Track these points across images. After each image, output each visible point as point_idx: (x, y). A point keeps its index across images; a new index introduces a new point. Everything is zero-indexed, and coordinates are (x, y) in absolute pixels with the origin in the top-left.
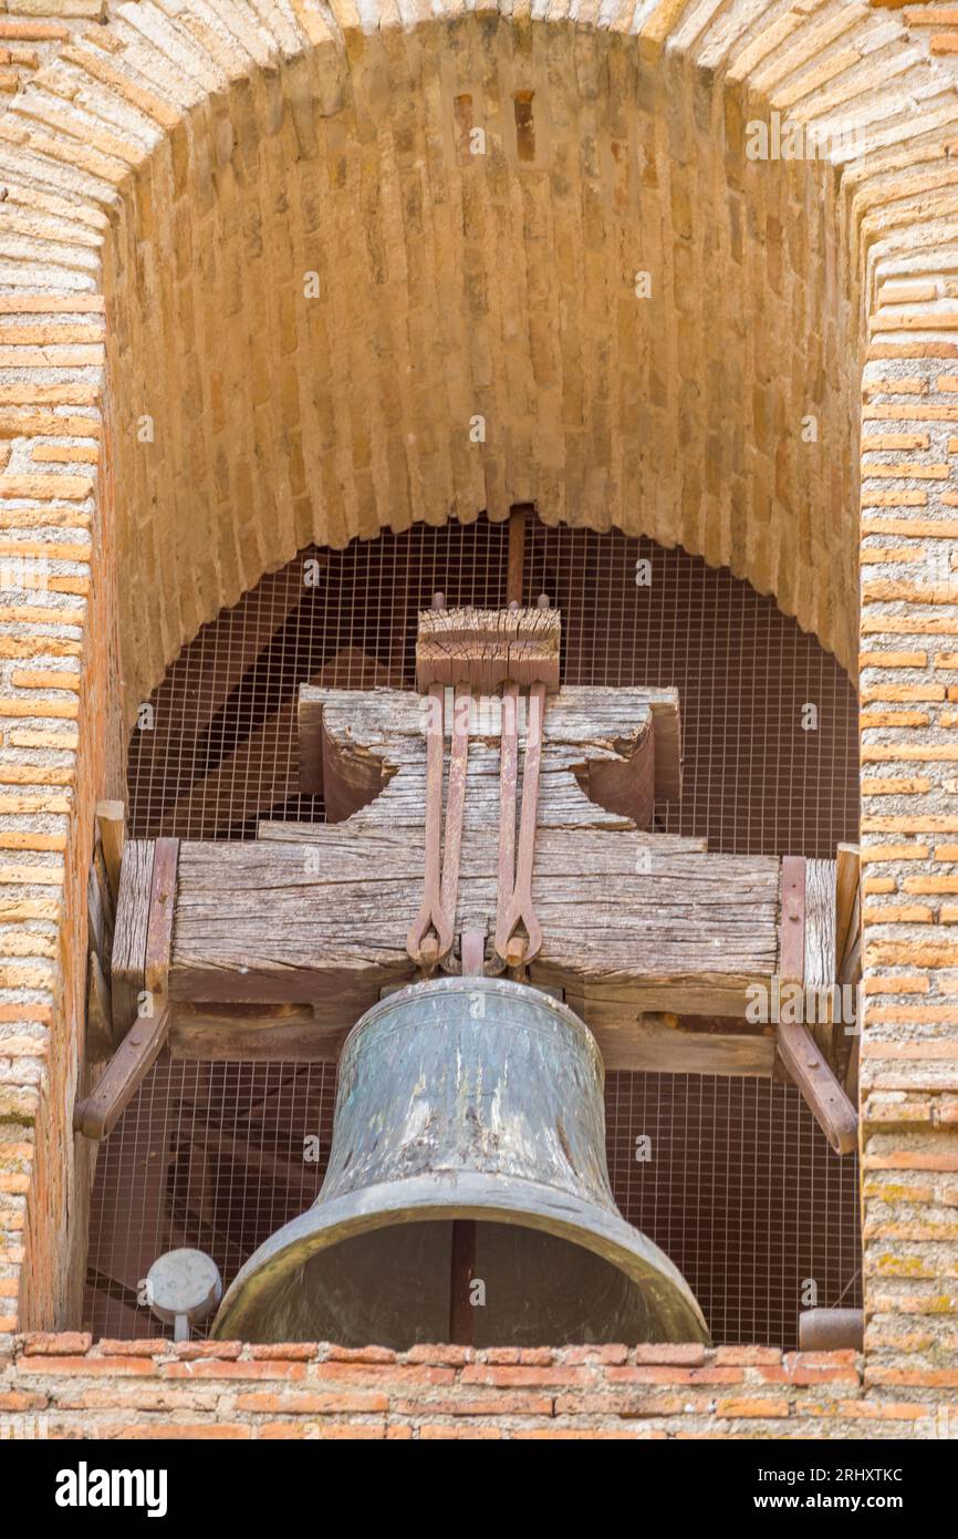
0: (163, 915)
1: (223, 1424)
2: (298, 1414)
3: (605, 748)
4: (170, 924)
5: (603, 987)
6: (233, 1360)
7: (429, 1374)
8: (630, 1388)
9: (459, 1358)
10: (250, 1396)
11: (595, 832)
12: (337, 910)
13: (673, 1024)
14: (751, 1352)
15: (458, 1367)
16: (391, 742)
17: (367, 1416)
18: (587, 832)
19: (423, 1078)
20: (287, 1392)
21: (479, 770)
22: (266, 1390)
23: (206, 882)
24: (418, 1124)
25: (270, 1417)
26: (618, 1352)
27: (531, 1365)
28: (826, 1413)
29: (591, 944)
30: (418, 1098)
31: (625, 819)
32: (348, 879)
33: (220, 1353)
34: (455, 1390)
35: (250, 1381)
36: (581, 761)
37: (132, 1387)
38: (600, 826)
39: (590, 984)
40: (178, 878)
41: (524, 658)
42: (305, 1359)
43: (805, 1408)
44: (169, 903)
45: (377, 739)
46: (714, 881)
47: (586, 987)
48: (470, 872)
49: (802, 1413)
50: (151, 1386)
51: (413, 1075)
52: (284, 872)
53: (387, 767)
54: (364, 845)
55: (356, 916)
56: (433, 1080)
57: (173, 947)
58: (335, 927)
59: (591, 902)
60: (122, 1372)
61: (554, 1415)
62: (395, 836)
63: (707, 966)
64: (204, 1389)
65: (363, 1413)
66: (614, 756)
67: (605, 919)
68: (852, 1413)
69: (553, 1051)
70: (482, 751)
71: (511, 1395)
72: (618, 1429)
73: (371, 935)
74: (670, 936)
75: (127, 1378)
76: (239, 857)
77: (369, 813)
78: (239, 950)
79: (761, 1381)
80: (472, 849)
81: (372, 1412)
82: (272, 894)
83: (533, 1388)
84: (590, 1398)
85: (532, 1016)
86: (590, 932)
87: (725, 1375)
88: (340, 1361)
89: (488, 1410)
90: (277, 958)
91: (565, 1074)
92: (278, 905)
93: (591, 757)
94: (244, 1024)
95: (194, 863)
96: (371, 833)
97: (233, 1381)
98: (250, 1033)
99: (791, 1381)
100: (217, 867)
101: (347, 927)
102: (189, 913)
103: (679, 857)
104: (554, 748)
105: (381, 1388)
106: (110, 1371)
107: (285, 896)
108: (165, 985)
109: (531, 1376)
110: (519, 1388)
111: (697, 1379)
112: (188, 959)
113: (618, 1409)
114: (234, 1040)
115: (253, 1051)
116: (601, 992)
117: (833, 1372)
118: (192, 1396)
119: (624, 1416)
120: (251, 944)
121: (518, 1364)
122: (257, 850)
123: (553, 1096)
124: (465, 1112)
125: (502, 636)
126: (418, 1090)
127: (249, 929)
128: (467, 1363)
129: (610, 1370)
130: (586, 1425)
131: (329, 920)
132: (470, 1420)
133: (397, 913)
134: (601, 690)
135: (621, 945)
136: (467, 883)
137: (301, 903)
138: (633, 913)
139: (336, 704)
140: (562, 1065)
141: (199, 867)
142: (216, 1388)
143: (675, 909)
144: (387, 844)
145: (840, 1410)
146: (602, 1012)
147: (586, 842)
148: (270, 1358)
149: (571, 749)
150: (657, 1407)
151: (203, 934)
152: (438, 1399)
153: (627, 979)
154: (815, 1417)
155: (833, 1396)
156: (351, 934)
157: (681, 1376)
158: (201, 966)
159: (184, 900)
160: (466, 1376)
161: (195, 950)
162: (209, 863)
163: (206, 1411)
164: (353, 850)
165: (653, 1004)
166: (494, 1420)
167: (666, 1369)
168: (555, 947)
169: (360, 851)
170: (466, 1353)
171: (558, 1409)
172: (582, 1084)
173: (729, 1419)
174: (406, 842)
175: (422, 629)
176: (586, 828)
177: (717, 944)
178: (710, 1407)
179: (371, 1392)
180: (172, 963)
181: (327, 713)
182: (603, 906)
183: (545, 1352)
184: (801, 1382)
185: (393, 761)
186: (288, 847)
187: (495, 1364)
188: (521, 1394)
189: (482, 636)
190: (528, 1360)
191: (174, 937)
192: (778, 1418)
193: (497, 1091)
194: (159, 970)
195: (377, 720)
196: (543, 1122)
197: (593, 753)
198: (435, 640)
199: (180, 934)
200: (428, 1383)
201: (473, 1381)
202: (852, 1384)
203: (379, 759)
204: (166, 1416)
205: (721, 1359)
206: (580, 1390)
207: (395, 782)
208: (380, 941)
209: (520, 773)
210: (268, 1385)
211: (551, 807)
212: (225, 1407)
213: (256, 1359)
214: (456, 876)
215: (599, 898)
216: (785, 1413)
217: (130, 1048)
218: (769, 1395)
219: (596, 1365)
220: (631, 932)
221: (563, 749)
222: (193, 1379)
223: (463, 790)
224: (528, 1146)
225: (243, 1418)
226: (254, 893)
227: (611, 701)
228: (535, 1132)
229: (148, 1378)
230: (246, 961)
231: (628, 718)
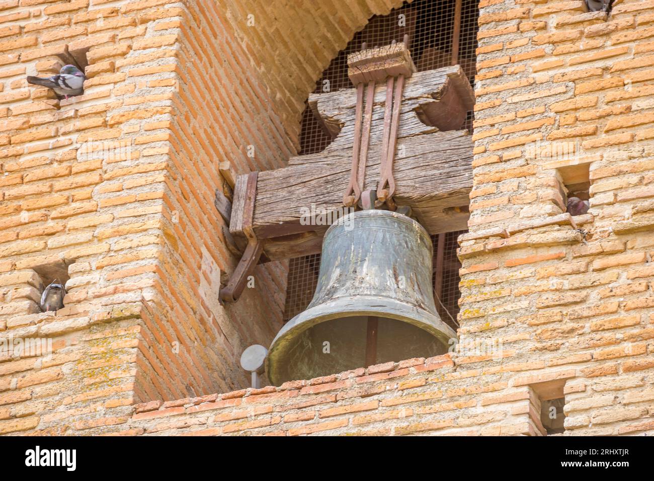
0: (250, 205)
1: (210, 428)
2: (238, 419)
3: (428, 98)
4: (252, 209)
5: (423, 202)
6: (214, 401)
7: (289, 394)
8: (365, 385)
9: (300, 384)
10: (220, 415)
11: (422, 136)
12: (318, 190)
13: (459, 211)
14: (412, 361)
15: (299, 388)
16: (342, 113)
17: (264, 415)
18: (419, 136)
19: (339, 258)
20: (234, 411)
21: (377, 118)
22: (226, 411)
23: (267, 188)
24: (335, 278)
25: (227, 422)
26: (361, 371)
27: (327, 383)
28: (440, 380)
29: (417, 185)
30: (337, 267)
31: (433, 128)
32: (323, 176)
33: (209, 400)
34: (298, 398)
35: (220, 409)
36: (417, 105)
37: (175, 419)
38: (424, 133)
39: (417, 202)
40: (257, 188)
41: (391, 66)
42: (241, 396)
43: (432, 380)
44: (253, 200)
45: (336, 112)
46: (468, 147)
47: (417, 204)
48: (370, 163)
49: (430, 382)
50: (183, 418)
51: (336, 258)
52: (298, 178)
53: (342, 124)
54: (330, 160)
55: (326, 191)
56: (343, 258)
57: (253, 218)
58: (317, 198)
59: (419, 167)
60: (172, 414)
61: (336, 401)
62: (342, 154)
63: (462, 186)
64: (202, 415)
65: (263, 414)
66: (432, 100)
67: (423, 173)
68: (450, 378)
69: (394, 235)
70: (378, 109)
71: (319, 396)
72: (360, 402)
73: (331, 198)
74: (449, 176)
75: (174, 416)
76: (281, 174)
77: (333, 145)
78: (279, 214)
79: (416, 372)
80: (372, 153)
81: (266, 413)
82: (293, 188)
83: (328, 392)
84: (350, 392)
85: (384, 223)
86: (417, 180)
87: (401, 372)
88: (255, 394)
89: (311, 404)
90: (293, 215)
91: (400, 244)
92: (295, 192)
93: (421, 103)
94: (292, 243)
95: (263, 181)
96: (332, 154)
97: (214, 410)
98: (297, 246)
99: (427, 370)
100: (272, 180)
101: (321, 197)
102: (260, 203)
103: (455, 140)
104: (407, 102)
105: (270, 403)
106: (167, 414)
107: (298, 188)
108: (253, 234)
109: (327, 387)
110: (323, 393)
111: (391, 376)
112: (259, 222)
113: (360, 394)
114: (291, 249)
115: (301, 252)
116: (424, 204)
117: (443, 363)
118: (198, 419)
119: (363, 397)
120: (283, 211)
121: (323, 383)
122: (288, 170)
123: (393, 255)
124: (352, 270)
125: (381, 59)
126: (337, 263)
127: (283, 205)
128: (303, 386)
129: (358, 379)
130: (348, 403)
131: (314, 195)
132: (304, 409)
133: (341, 187)
134: (428, 72)
135: (429, 183)
136: (369, 168)
137: (305, 190)
138: (435, 168)
139: (323, 100)
140: (398, 241)
141: (265, 182)
142: (207, 414)
143: (451, 163)
144: (339, 157)
145: (445, 378)
146: (428, 212)
147: (418, 141)
148: (229, 398)
149: (413, 101)
150: (376, 390)
151: (265, 211)
152: (292, 403)
153: (431, 198)
154: (436, 383)
155: (443, 373)
156: (323, 199)
157: (385, 376)
158: (264, 224)
159: (259, 197)
160: (303, 391)
161: (262, 218)
162: (268, 179)
163: (204, 424)
164: (325, 163)
165: (446, 205)
166: (313, 408)
167: (380, 374)
168: (402, 189)
169: (328, 162)
170: (303, 382)
171: (338, 399)
172: (410, 246)
173: (402, 390)
174: (346, 155)
175: (349, 62)
176: (418, 135)
177: (467, 175)
178: (396, 387)
179: (266, 405)
180: (253, 225)
181: (319, 105)
182: (423, 168)
183: (333, 376)
184: (431, 369)
185: (343, 121)
186: (300, 166)
187: (314, 385)
188: (324, 395)
189: (374, 60)
190: (326, 381)
191: (254, 214)
192: (421, 386)
193: (367, 258)
194: (248, 229)
195: (338, 104)
196: (386, 268)
197: (422, 101)
198: (356, 65)
199: (257, 212)
200: (288, 397)
201: (305, 393)
202: (451, 366)
203: (338, 120)
204: (188, 429)
205: (401, 366)
206: (346, 389)
207: (343, 130)
208: (334, 200)
209: (392, 116)
210: (227, 409)
211: (404, 128)
212: (210, 422)
213: (223, 399)
214: (364, 167)
215: (422, 165)
216: (424, 384)
217: (243, 263)
218: (419, 377)
219: (352, 378)
220: (433, 177)
221: (410, 102)
222: (198, 412)
223: (369, 128)
224: (377, 280)
225: (217, 425)
226: (286, 189)
227: (432, 76)
228: (381, 273)
229: (182, 415)
230: (281, 219)
231: (438, 82)
